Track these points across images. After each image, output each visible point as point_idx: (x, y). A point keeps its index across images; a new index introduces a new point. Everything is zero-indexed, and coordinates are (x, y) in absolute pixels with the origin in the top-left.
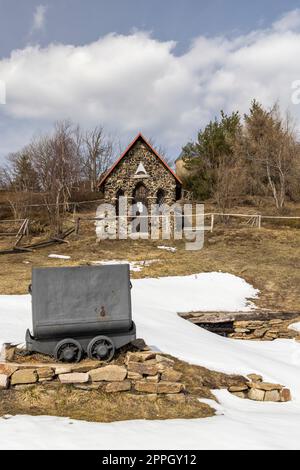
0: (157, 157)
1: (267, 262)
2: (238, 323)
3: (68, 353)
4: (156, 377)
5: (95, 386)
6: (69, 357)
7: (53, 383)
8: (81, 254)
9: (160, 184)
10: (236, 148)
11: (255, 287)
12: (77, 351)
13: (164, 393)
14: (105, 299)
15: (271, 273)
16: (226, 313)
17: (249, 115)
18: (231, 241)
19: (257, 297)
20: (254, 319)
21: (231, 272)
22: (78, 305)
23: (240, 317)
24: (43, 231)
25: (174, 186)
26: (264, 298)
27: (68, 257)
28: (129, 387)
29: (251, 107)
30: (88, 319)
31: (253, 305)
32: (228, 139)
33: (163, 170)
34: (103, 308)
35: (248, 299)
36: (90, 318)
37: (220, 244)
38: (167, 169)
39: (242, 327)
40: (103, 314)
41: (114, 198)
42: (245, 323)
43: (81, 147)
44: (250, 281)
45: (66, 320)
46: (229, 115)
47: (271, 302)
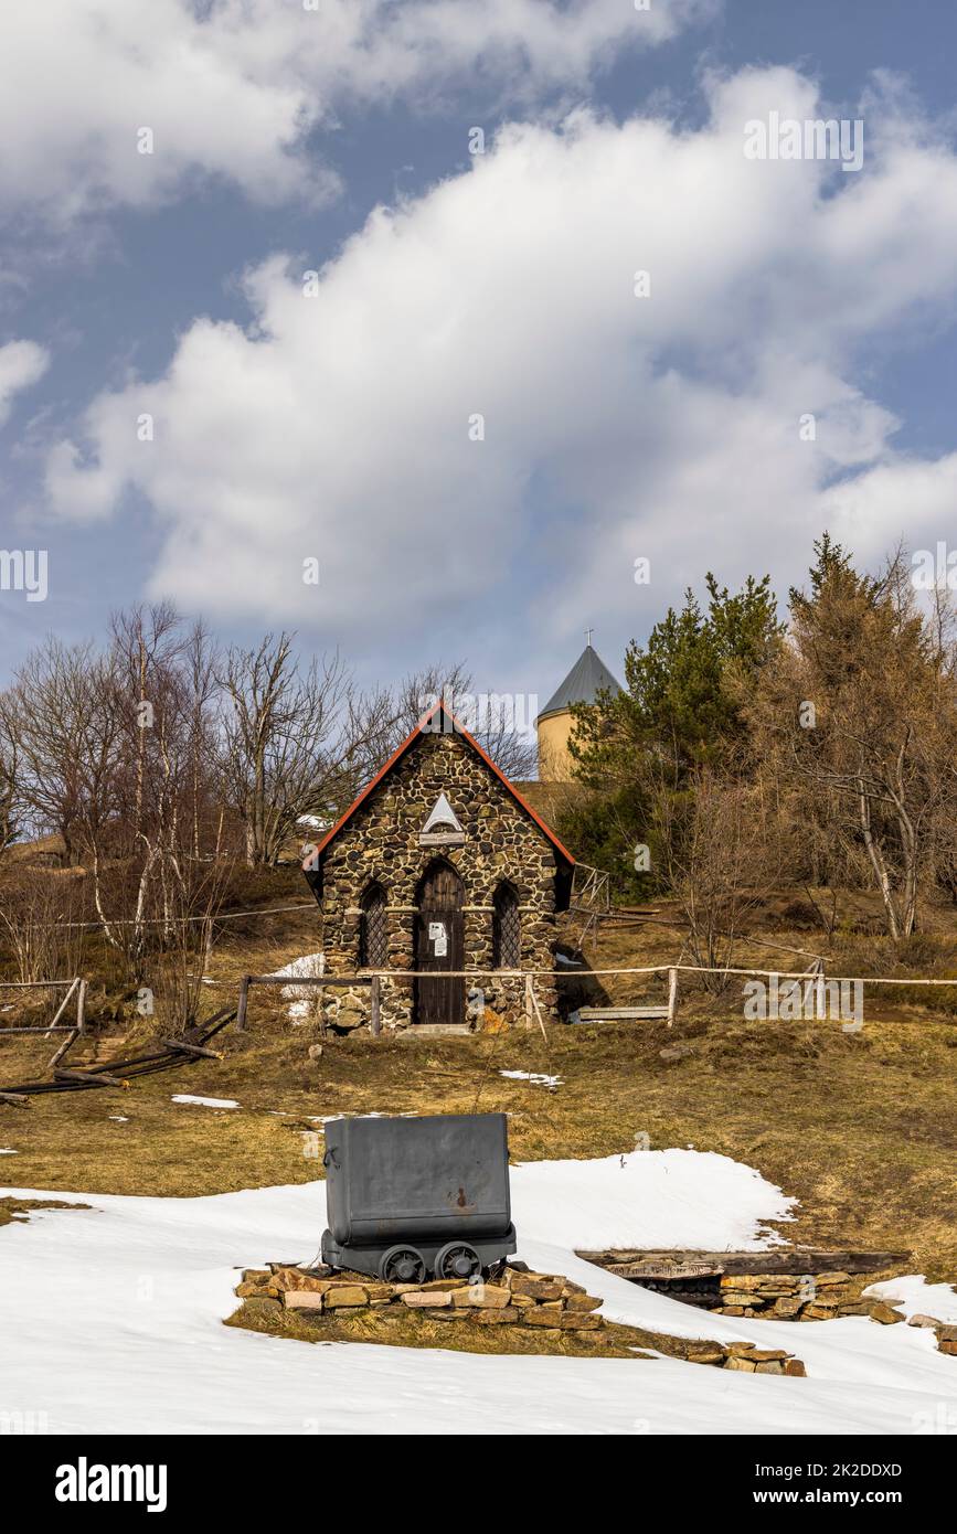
0: (495, 777)
1: (831, 1122)
2: (733, 1282)
3: (405, 1267)
4: (560, 1303)
5: (458, 1314)
6: (407, 1274)
7: (393, 1308)
8: (269, 1093)
9: (504, 864)
10: (759, 712)
11: (787, 1191)
12: (419, 1266)
13: (572, 1329)
14: (466, 1176)
15: (834, 1151)
16: (700, 1254)
17: (809, 593)
18: (729, 1056)
19: (788, 1219)
20: (775, 1271)
21: (721, 1149)
22: (419, 1186)
23: (739, 1264)
24: (119, 1018)
25: (548, 873)
26: (808, 1220)
27: (232, 1104)
28: (515, 1317)
29: (814, 561)
30: (436, 1210)
31: (776, 1238)
32: (734, 684)
33: (513, 821)
34: (461, 1191)
35: (763, 1223)
36: (441, 1209)
37: (695, 1064)
38: (528, 817)
39: (742, 1292)
40: (462, 1202)
41: (354, 910)
42: (749, 1281)
43: (210, 705)
44: (775, 1175)
45: (399, 1212)
46: (737, 589)
47: (825, 1231)
